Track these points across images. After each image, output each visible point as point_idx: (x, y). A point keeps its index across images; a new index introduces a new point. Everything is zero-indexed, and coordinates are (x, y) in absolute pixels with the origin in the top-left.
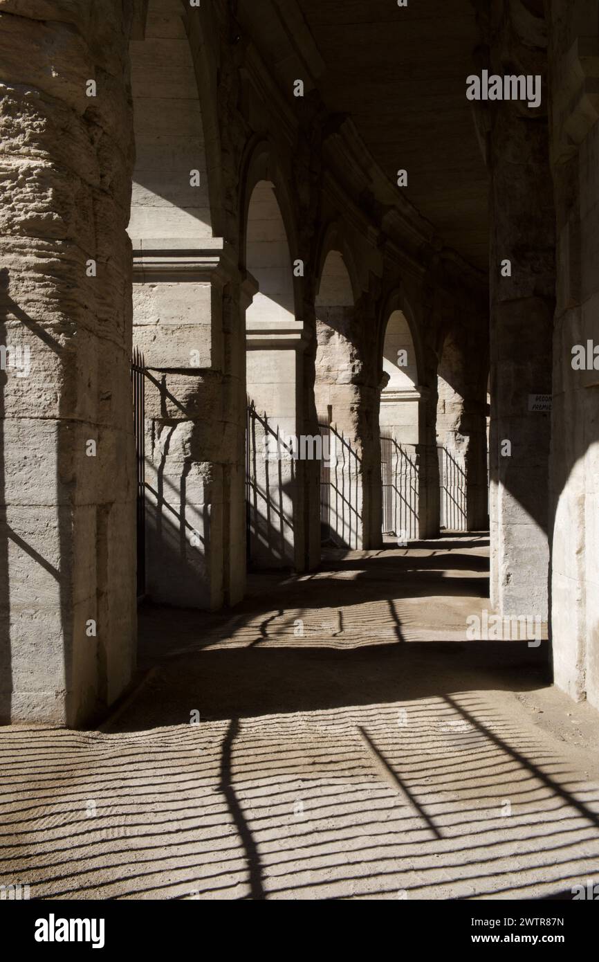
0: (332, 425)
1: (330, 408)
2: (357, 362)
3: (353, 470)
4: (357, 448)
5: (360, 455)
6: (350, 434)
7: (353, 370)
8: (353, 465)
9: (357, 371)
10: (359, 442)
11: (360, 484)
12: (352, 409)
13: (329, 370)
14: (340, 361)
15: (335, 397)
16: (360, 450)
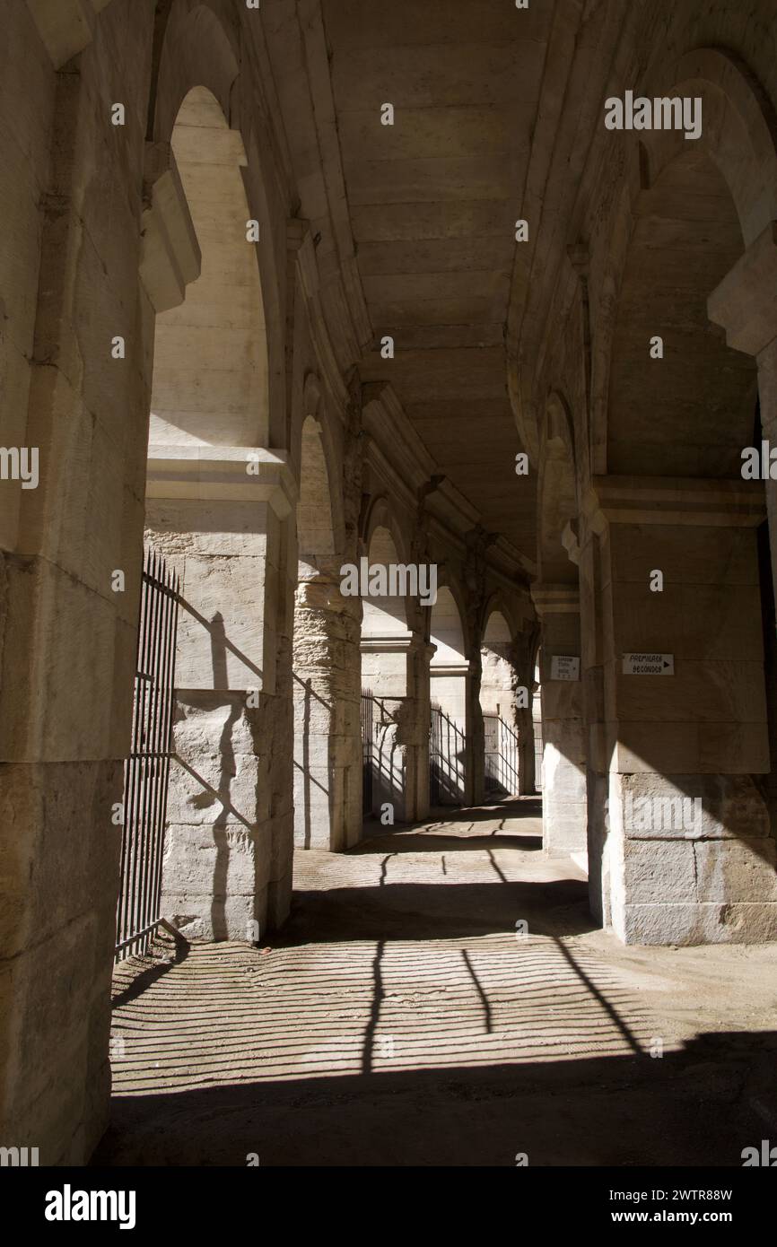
0: (499, 716)
1: (498, 705)
2: (515, 676)
3: (513, 745)
4: (515, 731)
5: (517, 736)
6: (510, 721)
7: (513, 681)
8: (513, 741)
9: (515, 682)
10: (517, 727)
11: (517, 753)
12: (512, 706)
13: (497, 681)
14: (504, 676)
15: (502, 698)
16: (517, 732)
